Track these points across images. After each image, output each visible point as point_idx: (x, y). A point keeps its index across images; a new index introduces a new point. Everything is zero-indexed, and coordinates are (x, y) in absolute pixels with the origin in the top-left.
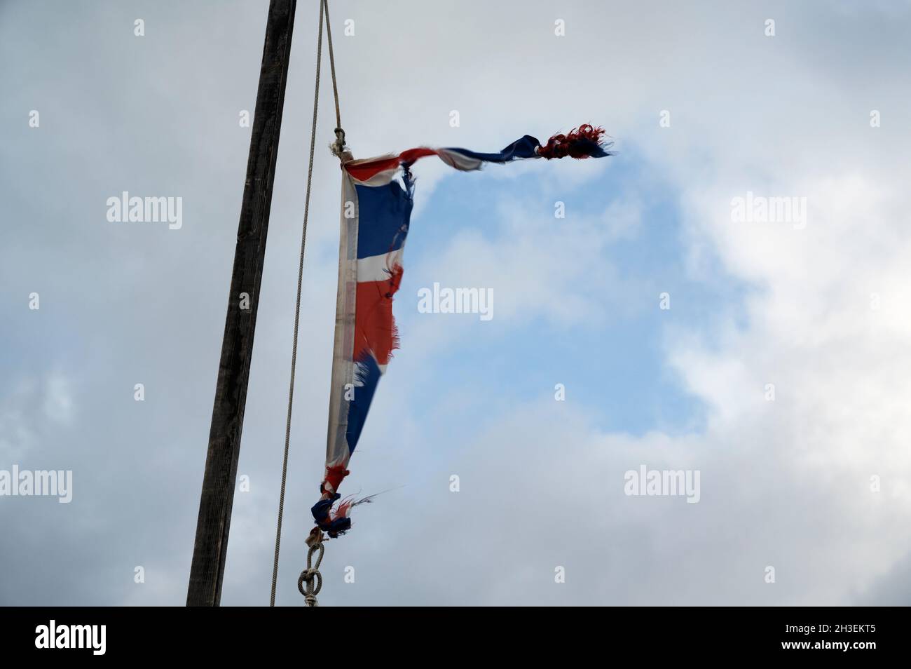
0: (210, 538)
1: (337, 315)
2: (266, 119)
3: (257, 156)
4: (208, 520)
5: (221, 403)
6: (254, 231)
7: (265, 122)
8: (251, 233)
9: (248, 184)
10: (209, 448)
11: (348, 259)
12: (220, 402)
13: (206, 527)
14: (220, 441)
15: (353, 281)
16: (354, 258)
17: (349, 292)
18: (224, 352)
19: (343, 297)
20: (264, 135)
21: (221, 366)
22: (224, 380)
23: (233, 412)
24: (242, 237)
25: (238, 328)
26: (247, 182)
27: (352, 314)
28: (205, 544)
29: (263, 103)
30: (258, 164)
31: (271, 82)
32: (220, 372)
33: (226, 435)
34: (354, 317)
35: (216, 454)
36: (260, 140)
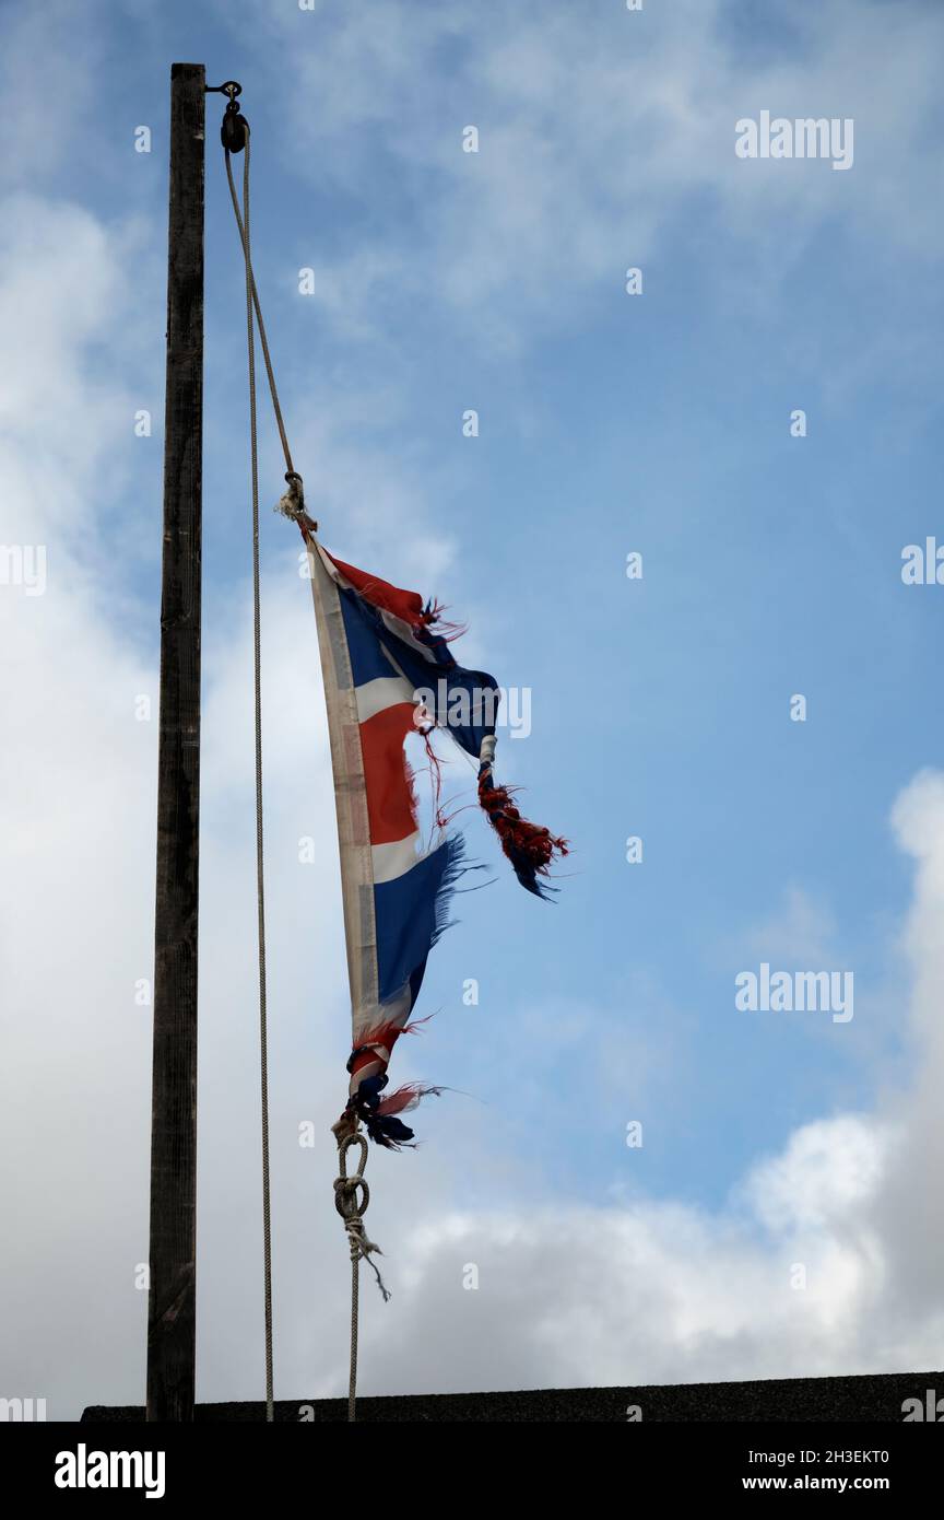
0: (176, 1102)
1: (335, 778)
2: (185, 438)
3: (178, 495)
4: (169, 1075)
5: (169, 887)
6: (188, 616)
7: (184, 442)
8: (184, 619)
9: (168, 539)
10: (156, 959)
11: (340, 687)
12: (165, 886)
13: (169, 1086)
14: (174, 947)
15: (353, 723)
16: (349, 687)
17: (348, 741)
18: (161, 805)
19: (341, 748)
20: (185, 462)
21: (160, 828)
22: (167, 849)
23: (188, 903)
24: (170, 623)
25: (182, 769)
26: (166, 536)
27: (360, 776)
28: (169, 1112)
29: (178, 411)
30: (181, 509)
31: (186, 378)
32: (160, 838)
33: (183, 940)
34: (363, 779)
35: (170, 968)
36: (179, 471)
